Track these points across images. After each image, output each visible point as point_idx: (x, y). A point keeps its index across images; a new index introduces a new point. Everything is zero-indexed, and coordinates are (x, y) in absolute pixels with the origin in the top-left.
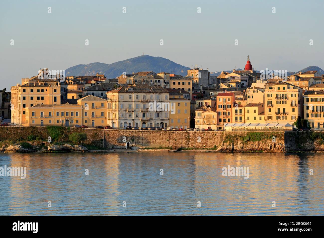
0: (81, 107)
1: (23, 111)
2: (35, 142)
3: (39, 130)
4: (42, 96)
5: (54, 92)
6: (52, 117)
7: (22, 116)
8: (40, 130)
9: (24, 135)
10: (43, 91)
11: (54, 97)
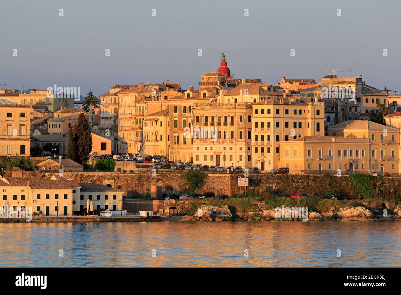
0: (368, 141)
1: (276, 148)
2: (372, 203)
3: (339, 182)
4: (300, 121)
5: (317, 114)
6: (333, 158)
7: (275, 157)
8: (341, 181)
9: (319, 190)
10: (300, 112)
11: (317, 123)
